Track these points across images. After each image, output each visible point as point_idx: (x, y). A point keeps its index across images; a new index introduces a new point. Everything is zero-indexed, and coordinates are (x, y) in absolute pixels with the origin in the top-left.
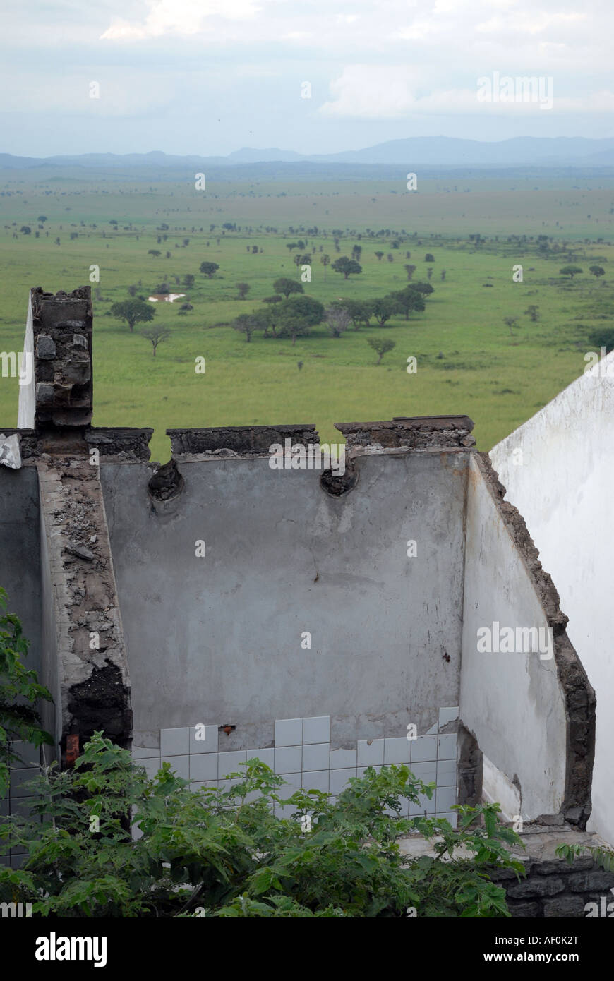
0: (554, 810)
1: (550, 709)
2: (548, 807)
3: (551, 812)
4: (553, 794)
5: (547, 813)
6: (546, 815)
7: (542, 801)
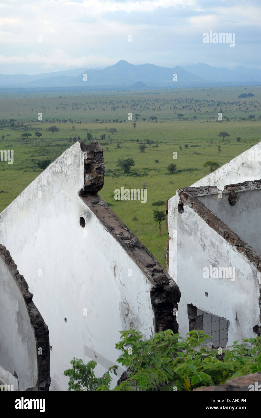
0: (34, 385)
1: (28, 338)
2: (31, 384)
3: (33, 386)
4: (32, 377)
5: (31, 387)
6: (30, 388)
7: (28, 381)
